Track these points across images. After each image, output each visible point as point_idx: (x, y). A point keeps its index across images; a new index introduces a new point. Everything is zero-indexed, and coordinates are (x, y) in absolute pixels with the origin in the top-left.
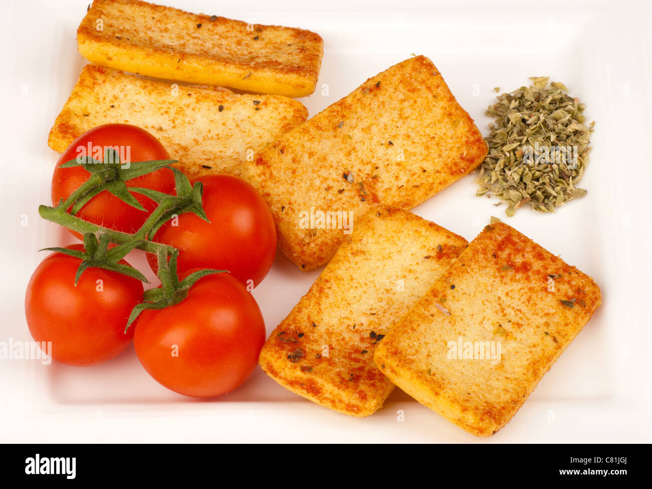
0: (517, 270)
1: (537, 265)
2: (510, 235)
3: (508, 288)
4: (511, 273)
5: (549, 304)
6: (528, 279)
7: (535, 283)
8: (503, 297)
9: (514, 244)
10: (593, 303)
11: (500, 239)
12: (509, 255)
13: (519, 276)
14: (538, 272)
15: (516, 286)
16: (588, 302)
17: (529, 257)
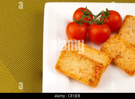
0: (95, 71)
1: (97, 74)
2: (102, 68)
3: (91, 70)
4: (94, 70)
5: (90, 77)
6: (94, 73)
7: (93, 75)
8: (89, 70)
9: (100, 69)
10: (92, 85)
11: (100, 66)
12: (98, 69)
13: (94, 72)
14: (96, 75)
15: (92, 72)
16: (92, 84)
17: (98, 72)
